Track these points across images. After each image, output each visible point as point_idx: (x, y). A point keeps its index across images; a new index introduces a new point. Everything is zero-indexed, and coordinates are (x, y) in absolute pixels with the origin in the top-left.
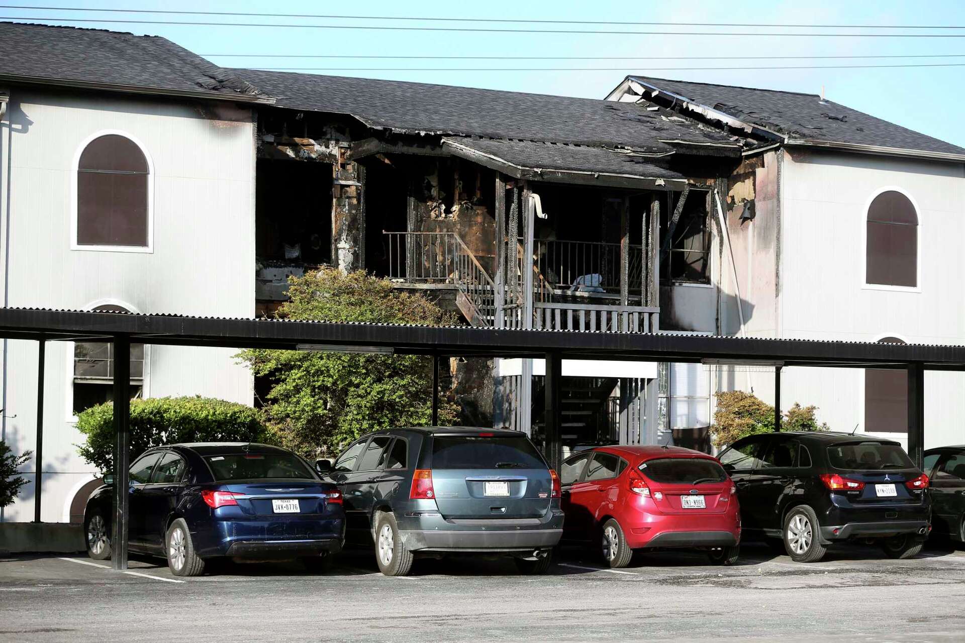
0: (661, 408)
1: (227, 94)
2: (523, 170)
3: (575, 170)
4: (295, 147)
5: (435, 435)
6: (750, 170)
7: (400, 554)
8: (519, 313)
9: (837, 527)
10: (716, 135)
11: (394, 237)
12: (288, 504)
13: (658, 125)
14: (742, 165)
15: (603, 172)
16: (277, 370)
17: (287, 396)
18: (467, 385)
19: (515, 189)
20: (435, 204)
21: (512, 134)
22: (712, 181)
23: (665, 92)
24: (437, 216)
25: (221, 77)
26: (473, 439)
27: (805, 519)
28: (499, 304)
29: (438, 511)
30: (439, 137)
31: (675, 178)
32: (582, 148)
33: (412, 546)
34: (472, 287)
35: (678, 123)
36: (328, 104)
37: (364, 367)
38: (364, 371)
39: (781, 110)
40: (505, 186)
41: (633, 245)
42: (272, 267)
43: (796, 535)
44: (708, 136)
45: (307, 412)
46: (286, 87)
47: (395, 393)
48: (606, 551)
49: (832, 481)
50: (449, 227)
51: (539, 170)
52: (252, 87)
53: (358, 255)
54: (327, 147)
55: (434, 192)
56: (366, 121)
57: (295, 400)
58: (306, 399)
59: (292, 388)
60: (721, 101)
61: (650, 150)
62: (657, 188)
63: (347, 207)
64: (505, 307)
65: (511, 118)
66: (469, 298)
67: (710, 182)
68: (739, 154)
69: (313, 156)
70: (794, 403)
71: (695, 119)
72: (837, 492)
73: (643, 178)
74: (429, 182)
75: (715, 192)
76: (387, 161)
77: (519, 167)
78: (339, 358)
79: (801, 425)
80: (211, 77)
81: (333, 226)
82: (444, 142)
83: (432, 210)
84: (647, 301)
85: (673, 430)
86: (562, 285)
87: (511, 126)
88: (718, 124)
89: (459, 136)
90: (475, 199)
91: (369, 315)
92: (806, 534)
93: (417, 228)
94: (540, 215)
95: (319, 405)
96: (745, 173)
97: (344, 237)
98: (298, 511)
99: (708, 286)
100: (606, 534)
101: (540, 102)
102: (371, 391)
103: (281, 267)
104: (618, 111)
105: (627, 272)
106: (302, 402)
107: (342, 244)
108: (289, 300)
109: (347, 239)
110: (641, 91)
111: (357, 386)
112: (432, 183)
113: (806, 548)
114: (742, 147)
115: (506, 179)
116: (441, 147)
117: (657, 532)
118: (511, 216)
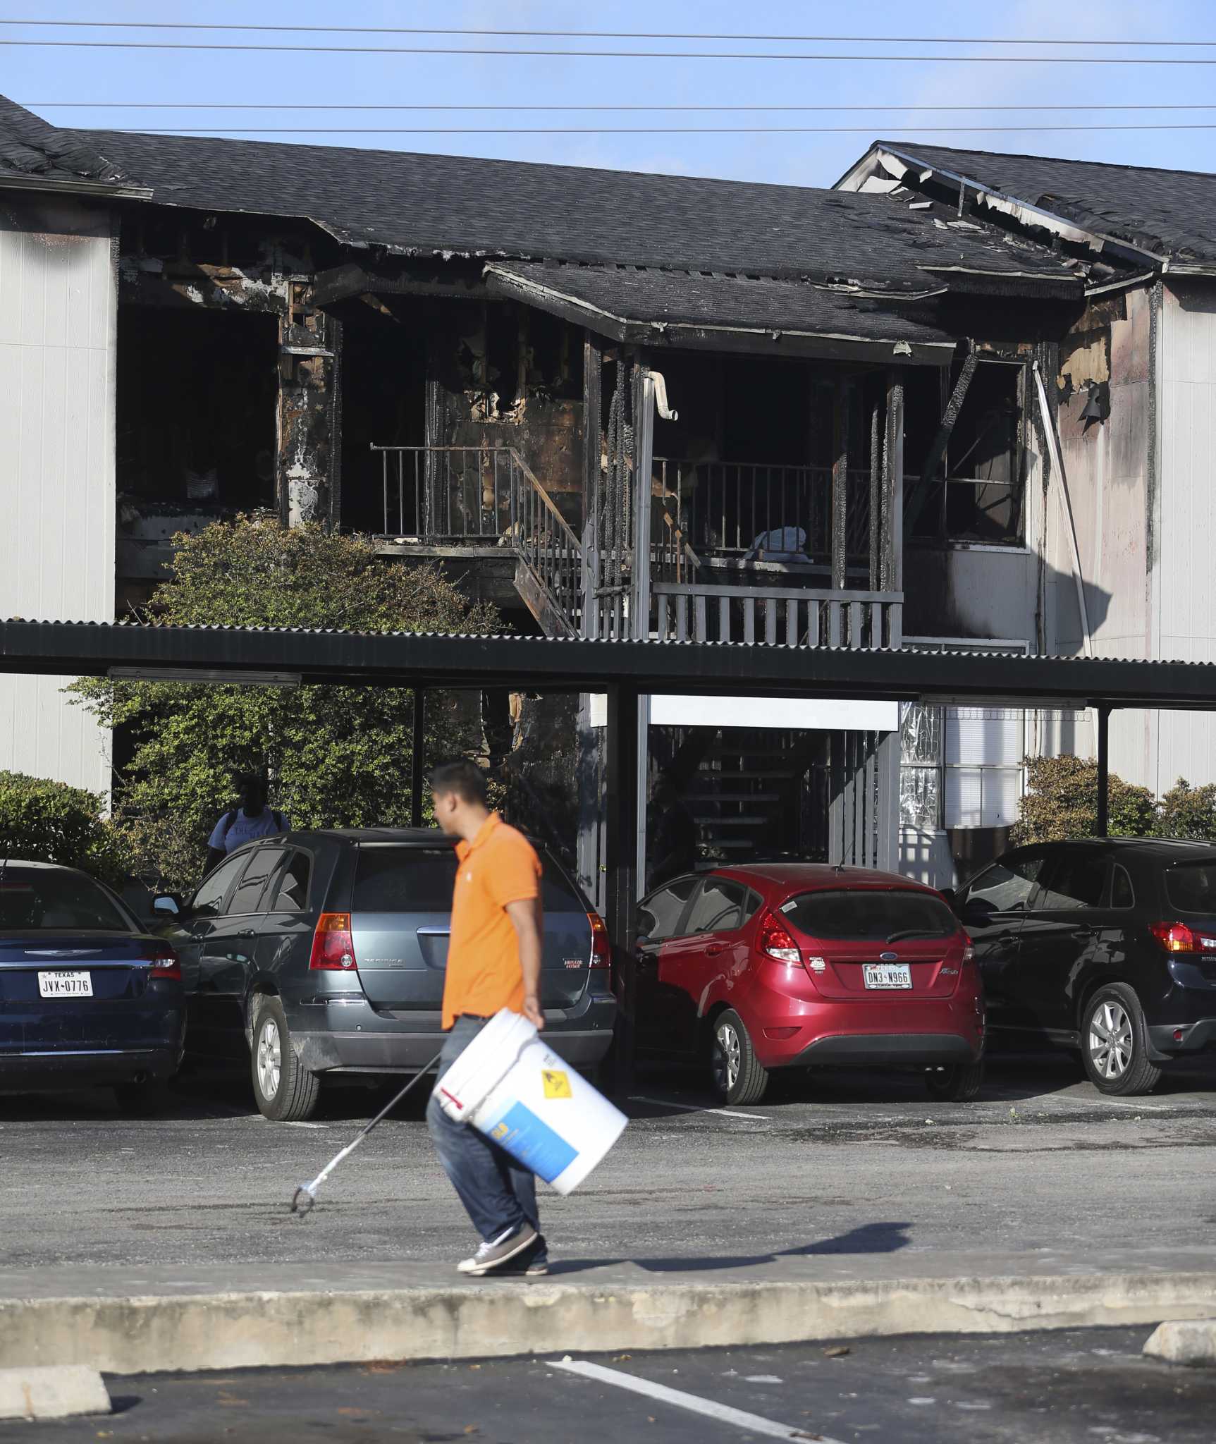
0: (926, 789)
1: (60, 181)
2: (629, 327)
3: (734, 326)
4: (204, 283)
5: (362, 844)
6: (1101, 325)
7: (292, 1079)
8: (626, 605)
9: (1181, 1026)
10: (1035, 257)
11: (393, 456)
12: (69, 979)
13: (924, 237)
14: (1085, 316)
15: (789, 329)
16: (143, 714)
17: (161, 765)
18: (542, 744)
19: (619, 363)
20: (478, 394)
21: (623, 255)
22: (1029, 346)
23: (943, 173)
24: (484, 416)
25: (56, 148)
26: (437, 852)
27: (1121, 1011)
28: (589, 584)
29: (364, 995)
30: (481, 262)
31: (932, 341)
32: (762, 282)
33: (315, 1063)
34: (545, 553)
35: (963, 234)
36: (270, 199)
37: (312, 709)
38: (312, 717)
39: (1170, 207)
40: (602, 357)
41: (852, 471)
42: (157, 515)
43: (1105, 1041)
44: (1019, 258)
45: (202, 797)
46: (193, 166)
47: (373, 760)
48: (719, 1071)
49: (1171, 936)
50: (507, 434)
51: (661, 327)
52: (112, 166)
53: (327, 489)
54: (268, 282)
55: (478, 369)
56: (337, 232)
57: (178, 773)
58: (199, 774)
59: (172, 751)
60: (1050, 191)
61: (896, 286)
62: (899, 361)
63: (305, 399)
64: (601, 591)
65: (630, 224)
66: (537, 575)
67: (1022, 349)
68: (1078, 293)
69: (239, 299)
70: (1177, 778)
71: (999, 226)
72: (1178, 956)
73: (867, 340)
74: (467, 350)
75: (1035, 367)
76: (383, 309)
77: (623, 320)
78: (262, 692)
79: (1187, 823)
80: (36, 149)
81: (279, 434)
82: (489, 272)
83: (474, 403)
84: (879, 580)
85: (951, 832)
86: (723, 548)
87: (627, 239)
88: (1041, 235)
89: (519, 259)
90: (559, 382)
91: (319, 608)
92: (1122, 1040)
93: (444, 439)
94: (665, 412)
95: (225, 783)
96: (1091, 331)
97: (299, 456)
98: (90, 993)
99: (1020, 550)
100: (720, 1039)
101: (696, 193)
102: (325, 756)
103: (176, 515)
104: (849, 211)
105: (843, 524)
106: (193, 779)
107: (296, 471)
108: (171, 578)
109: (305, 460)
110: (899, 170)
111: (299, 747)
112: (474, 351)
113: (1122, 1068)
114: (1085, 280)
115: (603, 343)
116: (484, 280)
117: (815, 1036)
118: (612, 414)
